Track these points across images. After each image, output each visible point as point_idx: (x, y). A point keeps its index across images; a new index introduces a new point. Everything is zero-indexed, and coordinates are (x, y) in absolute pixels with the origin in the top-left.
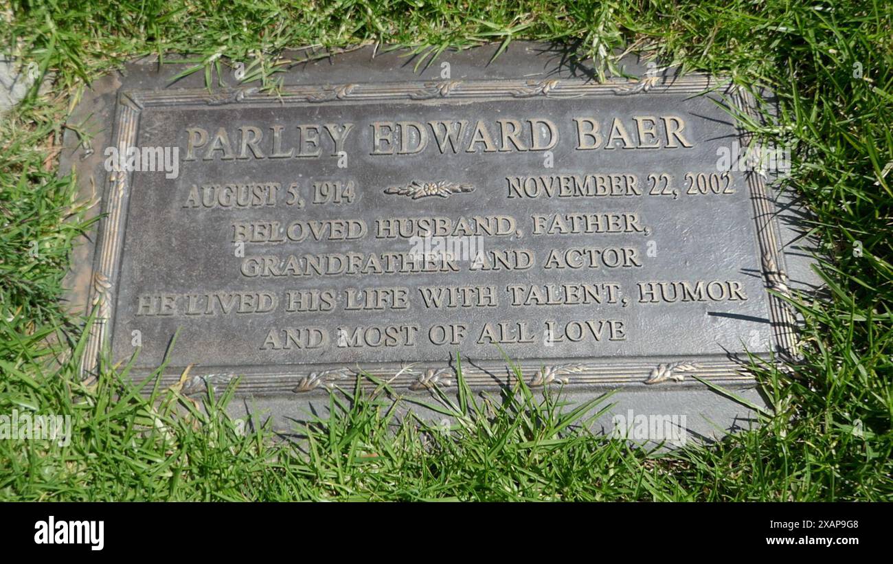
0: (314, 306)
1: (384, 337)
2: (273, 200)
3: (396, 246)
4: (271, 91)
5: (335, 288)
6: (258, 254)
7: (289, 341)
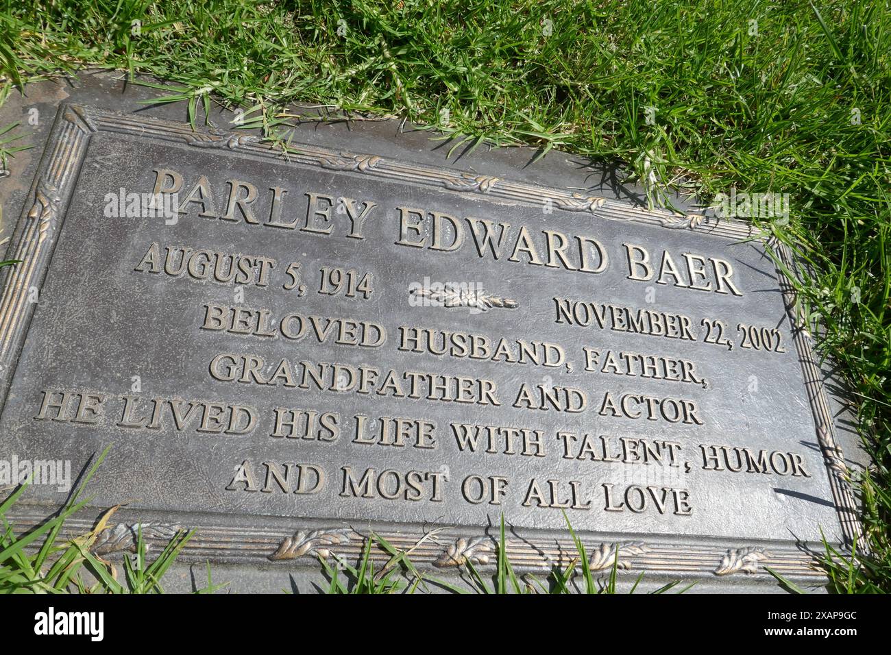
0: (310, 435)
1: (403, 486)
2: (264, 280)
3: (423, 364)
4: (275, 145)
5: (341, 411)
6: (237, 351)
7: (271, 481)
